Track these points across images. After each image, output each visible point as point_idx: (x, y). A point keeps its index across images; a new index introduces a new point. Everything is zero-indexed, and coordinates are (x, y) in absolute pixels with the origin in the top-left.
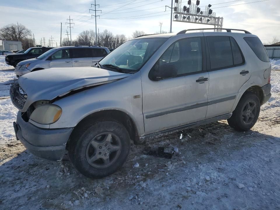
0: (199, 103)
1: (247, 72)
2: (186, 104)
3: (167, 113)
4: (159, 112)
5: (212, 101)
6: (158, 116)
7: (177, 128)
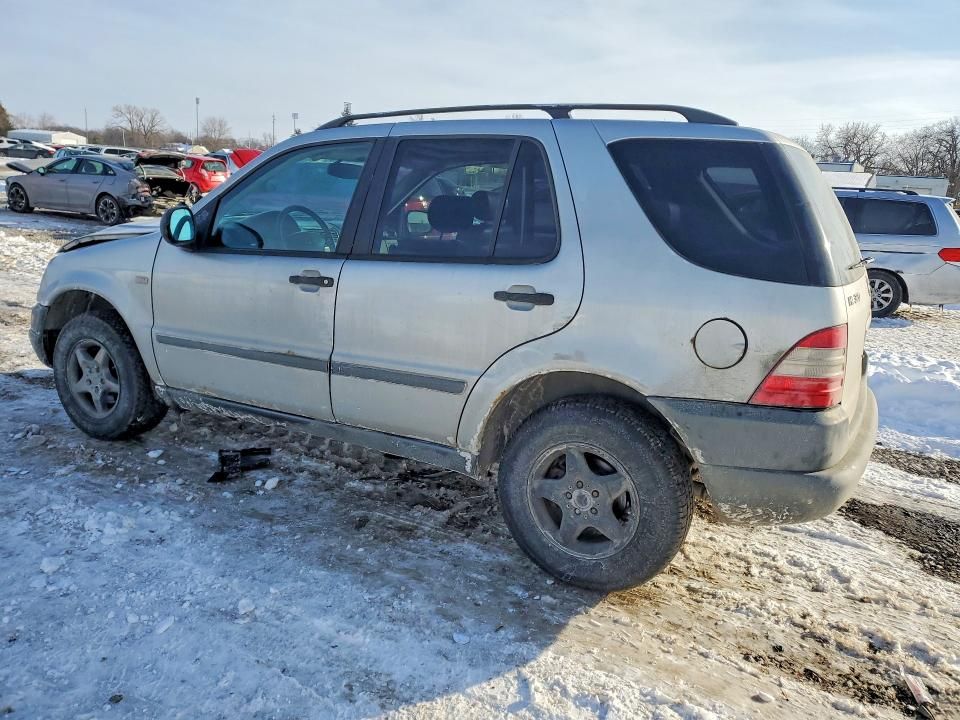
0: (298, 353)
1: (547, 299)
2: (256, 342)
3: (202, 346)
4: (186, 337)
5: (347, 365)
6: (183, 346)
7: (244, 406)
